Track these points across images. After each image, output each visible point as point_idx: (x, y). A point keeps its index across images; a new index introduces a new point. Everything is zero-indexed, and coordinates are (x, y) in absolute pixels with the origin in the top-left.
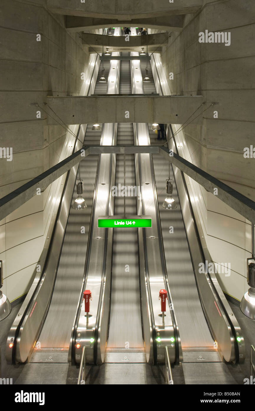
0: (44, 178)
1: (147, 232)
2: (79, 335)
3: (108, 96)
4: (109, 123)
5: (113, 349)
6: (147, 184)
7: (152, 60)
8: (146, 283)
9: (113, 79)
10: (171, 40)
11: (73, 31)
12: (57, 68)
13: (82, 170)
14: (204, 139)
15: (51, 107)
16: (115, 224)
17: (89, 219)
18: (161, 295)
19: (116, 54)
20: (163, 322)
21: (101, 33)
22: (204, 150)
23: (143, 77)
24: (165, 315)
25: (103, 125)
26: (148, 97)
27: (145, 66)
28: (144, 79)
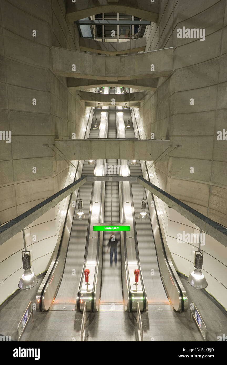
0: (55, 198)
1: (127, 234)
2: (82, 295)
3: (99, 140)
4: (100, 160)
5: (104, 303)
6: (127, 202)
7: (132, 113)
8: (125, 265)
9: (103, 127)
10: (147, 97)
11: (73, 90)
12: (61, 118)
13: (81, 190)
14: (169, 171)
15: (58, 147)
16: (105, 229)
17: (87, 222)
18: (135, 273)
19: (105, 108)
20: (136, 288)
21: (94, 91)
22: (169, 179)
23: (126, 125)
24: (138, 284)
25: (96, 161)
26: (130, 141)
27: (127, 117)
28: (126, 127)
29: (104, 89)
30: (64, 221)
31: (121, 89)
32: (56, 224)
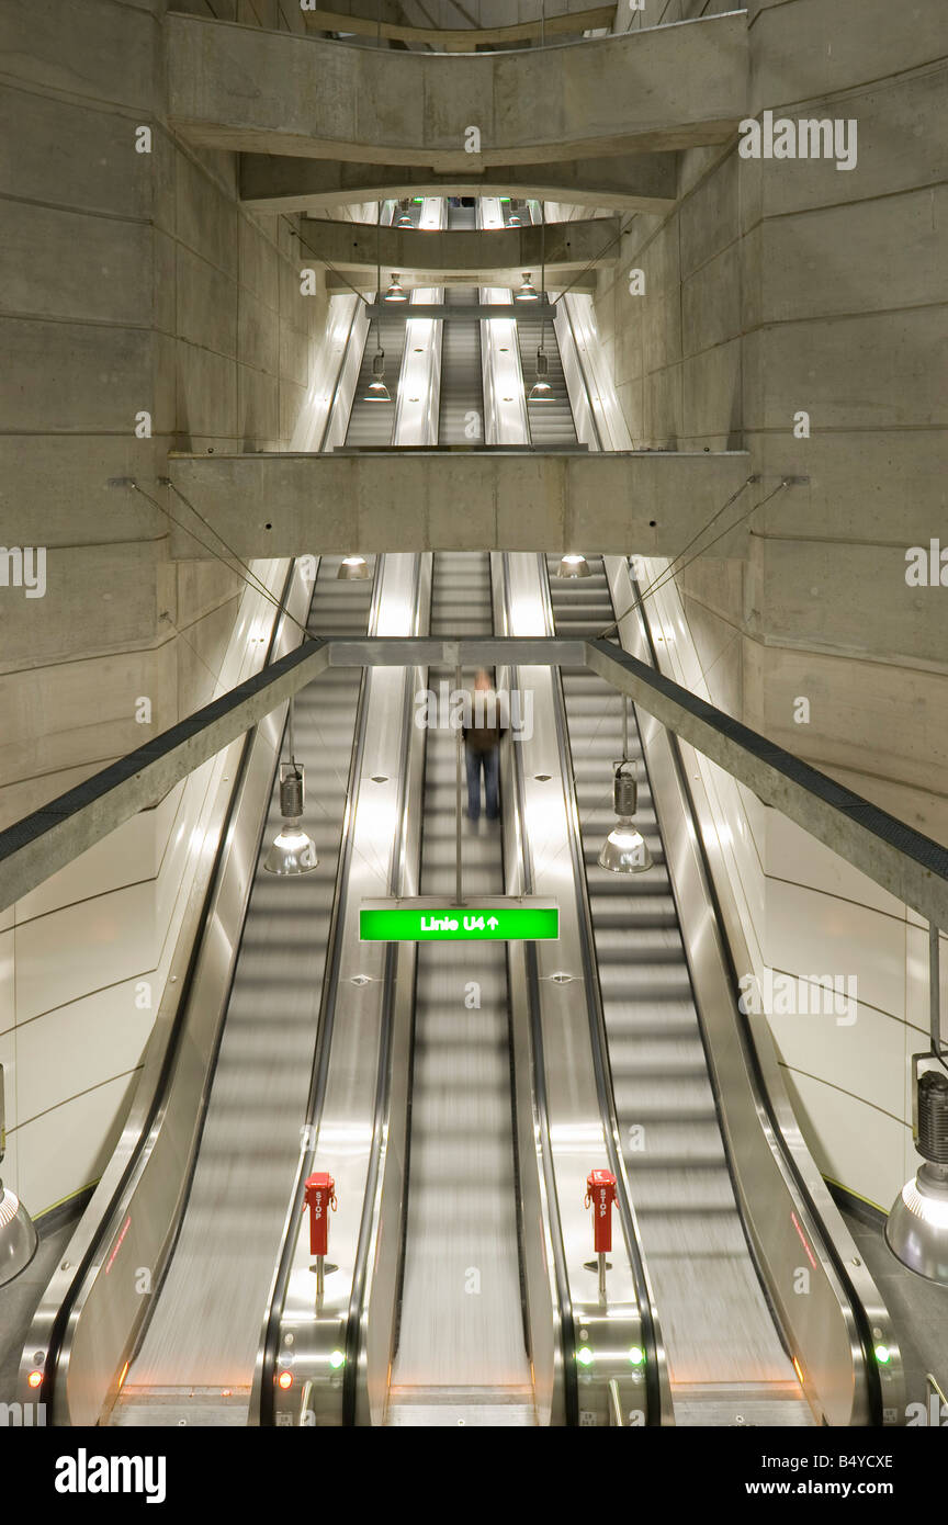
0: (161, 756)
1: (543, 956)
2: (289, 1339)
3: (396, 454)
4: (400, 554)
5: (414, 1393)
6: (541, 778)
7: (560, 321)
8: (538, 1147)
9: (416, 388)
10: (632, 243)
11: (268, 211)
12: (206, 349)
13: (300, 718)
14: (754, 611)
15: (184, 495)
16: (424, 928)
18: (594, 1191)
19: (425, 296)
20: (602, 1291)
21: (371, 219)
22: (754, 652)
23: (529, 378)
24: (609, 1266)
25: (379, 559)
26: (547, 457)
27: (533, 341)
28: (530, 391)
29: (420, 205)
30: (204, 887)
31: (504, 204)
32: (159, 908)
